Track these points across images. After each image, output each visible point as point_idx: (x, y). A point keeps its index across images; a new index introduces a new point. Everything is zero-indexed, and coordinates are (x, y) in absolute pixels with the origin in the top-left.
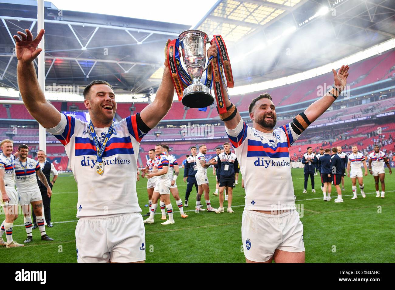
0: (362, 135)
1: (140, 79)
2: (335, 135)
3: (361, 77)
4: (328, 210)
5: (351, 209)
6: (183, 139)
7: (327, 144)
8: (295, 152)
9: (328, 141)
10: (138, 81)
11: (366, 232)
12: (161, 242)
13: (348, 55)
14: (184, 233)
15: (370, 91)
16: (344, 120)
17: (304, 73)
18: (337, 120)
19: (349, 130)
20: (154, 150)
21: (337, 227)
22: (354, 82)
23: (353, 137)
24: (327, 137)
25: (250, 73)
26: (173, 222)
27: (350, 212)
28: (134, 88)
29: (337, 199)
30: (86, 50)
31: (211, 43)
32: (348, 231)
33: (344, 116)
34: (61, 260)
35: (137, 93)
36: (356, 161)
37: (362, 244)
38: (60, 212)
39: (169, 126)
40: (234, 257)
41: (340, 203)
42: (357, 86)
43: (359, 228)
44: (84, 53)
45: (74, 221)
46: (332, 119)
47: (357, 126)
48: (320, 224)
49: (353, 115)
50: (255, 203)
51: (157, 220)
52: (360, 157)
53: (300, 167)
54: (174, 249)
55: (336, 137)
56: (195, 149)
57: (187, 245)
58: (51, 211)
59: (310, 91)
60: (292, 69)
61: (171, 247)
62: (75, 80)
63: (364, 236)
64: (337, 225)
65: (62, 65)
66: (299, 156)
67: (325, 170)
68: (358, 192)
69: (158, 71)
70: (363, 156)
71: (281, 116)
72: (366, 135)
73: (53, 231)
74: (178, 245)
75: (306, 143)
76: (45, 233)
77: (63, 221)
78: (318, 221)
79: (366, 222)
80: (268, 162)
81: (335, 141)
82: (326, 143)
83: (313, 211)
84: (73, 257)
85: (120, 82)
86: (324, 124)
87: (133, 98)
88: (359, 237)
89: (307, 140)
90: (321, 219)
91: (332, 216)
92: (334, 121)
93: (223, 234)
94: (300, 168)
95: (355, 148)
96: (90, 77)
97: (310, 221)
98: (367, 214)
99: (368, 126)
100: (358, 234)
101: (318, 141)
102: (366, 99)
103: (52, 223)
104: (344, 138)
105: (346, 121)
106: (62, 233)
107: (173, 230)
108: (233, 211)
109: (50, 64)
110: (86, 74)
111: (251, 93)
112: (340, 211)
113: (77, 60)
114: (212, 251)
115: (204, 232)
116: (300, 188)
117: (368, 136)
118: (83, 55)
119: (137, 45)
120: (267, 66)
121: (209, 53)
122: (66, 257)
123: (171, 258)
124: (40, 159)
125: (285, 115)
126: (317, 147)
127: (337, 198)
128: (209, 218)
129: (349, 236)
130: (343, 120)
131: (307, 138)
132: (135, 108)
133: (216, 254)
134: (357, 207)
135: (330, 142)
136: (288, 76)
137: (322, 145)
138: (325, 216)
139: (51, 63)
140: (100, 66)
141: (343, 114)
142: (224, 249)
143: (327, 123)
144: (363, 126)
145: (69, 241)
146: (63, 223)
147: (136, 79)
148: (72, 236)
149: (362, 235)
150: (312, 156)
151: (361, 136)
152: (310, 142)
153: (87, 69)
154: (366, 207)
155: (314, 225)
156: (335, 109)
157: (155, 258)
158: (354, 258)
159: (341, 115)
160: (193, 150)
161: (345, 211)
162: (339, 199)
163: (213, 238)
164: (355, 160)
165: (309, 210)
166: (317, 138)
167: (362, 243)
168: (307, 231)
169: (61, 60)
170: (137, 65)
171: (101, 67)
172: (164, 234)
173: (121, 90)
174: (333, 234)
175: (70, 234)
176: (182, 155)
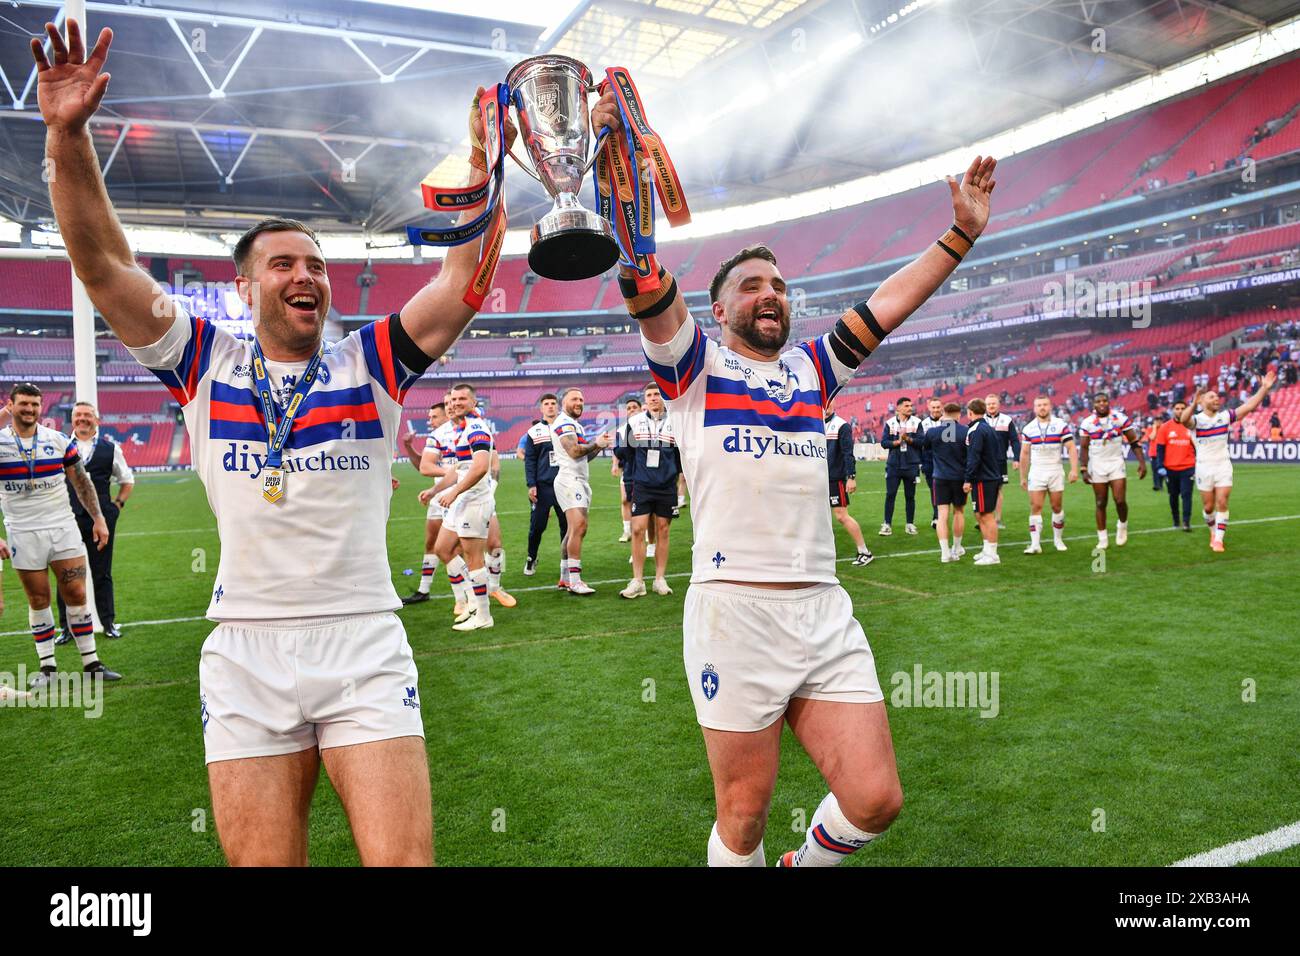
0: (1052, 363)
1: (389, 189)
2: (972, 364)
3: (1054, 190)
4: (954, 587)
5: (1025, 586)
6: (519, 372)
7: (948, 390)
8: (853, 415)
9: (950, 382)
10: (384, 194)
11: (1072, 654)
12: (454, 684)
13: (1014, 124)
14: (522, 656)
15: (1078, 233)
16: (1001, 320)
17: (884, 175)
18: (980, 320)
19: (1013, 349)
20: (442, 405)
21: (982, 639)
22: (1031, 206)
23: (1026, 370)
24: (950, 368)
25: (721, 173)
26: (489, 622)
27: (1021, 593)
28: (371, 215)
29: (981, 554)
30: (222, 99)
31: (600, 89)
32: (1018, 651)
33: (1000, 307)
34: (143, 740)
35: (381, 230)
36: (1046, 442)
37: (1060, 692)
38: (143, 593)
39: (478, 332)
40: (676, 729)
41: (990, 565)
42: (1042, 219)
43: (1048, 642)
44: (215, 109)
45: (185, 619)
46: (966, 316)
47: (1039, 337)
48: (931, 629)
49: (1026, 305)
50: (724, 559)
51: (441, 618)
52: (1058, 431)
53: (869, 459)
54: (491, 707)
55: (976, 369)
56: (554, 401)
57: (530, 695)
58: (116, 588)
59: (900, 232)
60: (848, 163)
61: (481, 701)
62: (190, 189)
63: (1066, 667)
64: (984, 632)
65: (151, 143)
66: (866, 427)
67: (944, 468)
68: (1046, 534)
69: (445, 163)
70: (1066, 428)
71: (813, 306)
72: (1065, 365)
73: (120, 650)
74: (504, 693)
75: (886, 387)
76: (95, 658)
77: (152, 620)
78: (927, 619)
79: (1070, 624)
80: (764, 442)
81: (972, 380)
82: (947, 387)
83: (910, 592)
84: (181, 731)
85: (328, 197)
86: (941, 330)
87: (368, 245)
88: (1050, 670)
89: (891, 378)
90: (936, 615)
91: (968, 607)
92: (970, 321)
93: (641, 660)
94: (870, 462)
95: (1045, 405)
96: (238, 181)
97: (903, 622)
98: (1071, 600)
99: (1070, 339)
100: (1047, 659)
101: (922, 381)
102: (1067, 257)
103: (117, 626)
104: (1000, 372)
105: (1007, 323)
106: (149, 656)
107: (488, 648)
108: (670, 590)
109: (112, 142)
110: (223, 171)
111: (723, 234)
112: (991, 590)
113: (194, 127)
114: (607, 712)
115: (584, 654)
116: (872, 521)
117: (1071, 368)
118: (213, 113)
119: (380, 84)
120: (773, 155)
121: (598, 119)
122: (158, 731)
123: (483, 735)
124: (83, 429)
125: (824, 301)
126: (920, 399)
127: (981, 550)
128: (598, 609)
129: (1020, 667)
130: (996, 320)
131: (890, 373)
132: (375, 277)
133: (620, 720)
134: (1040, 580)
135: (957, 384)
136: (837, 186)
137: (935, 392)
138: (946, 607)
139: (117, 137)
140: (266, 147)
141: (997, 300)
142: (644, 707)
143: (948, 328)
144: (1055, 337)
145: (169, 681)
146: (152, 626)
147: (378, 189)
148: (180, 666)
149: (1059, 665)
150: (912, 425)
151: (1050, 366)
152: (899, 383)
153: (228, 156)
154: (1068, 578)
155: (917, 633)
156: (976, 287)
157: (433, 735)
158: (1039, 734)
159: (992, 305)
160: (547, 404)
161: (1006, 591)
162: (988, 555)
163: (609, 673)
164: (1042, 439)
165: (898, 588)
166: (920, 371)
167: (1062, 686)
168: (894, 650)
169: (146, 130)
170: (379, 148)
171: (270, 151)
172: (462, 659)
173: (333, 223)
174: (973, 661)
175: (174, 659)
176: (519, 419)
